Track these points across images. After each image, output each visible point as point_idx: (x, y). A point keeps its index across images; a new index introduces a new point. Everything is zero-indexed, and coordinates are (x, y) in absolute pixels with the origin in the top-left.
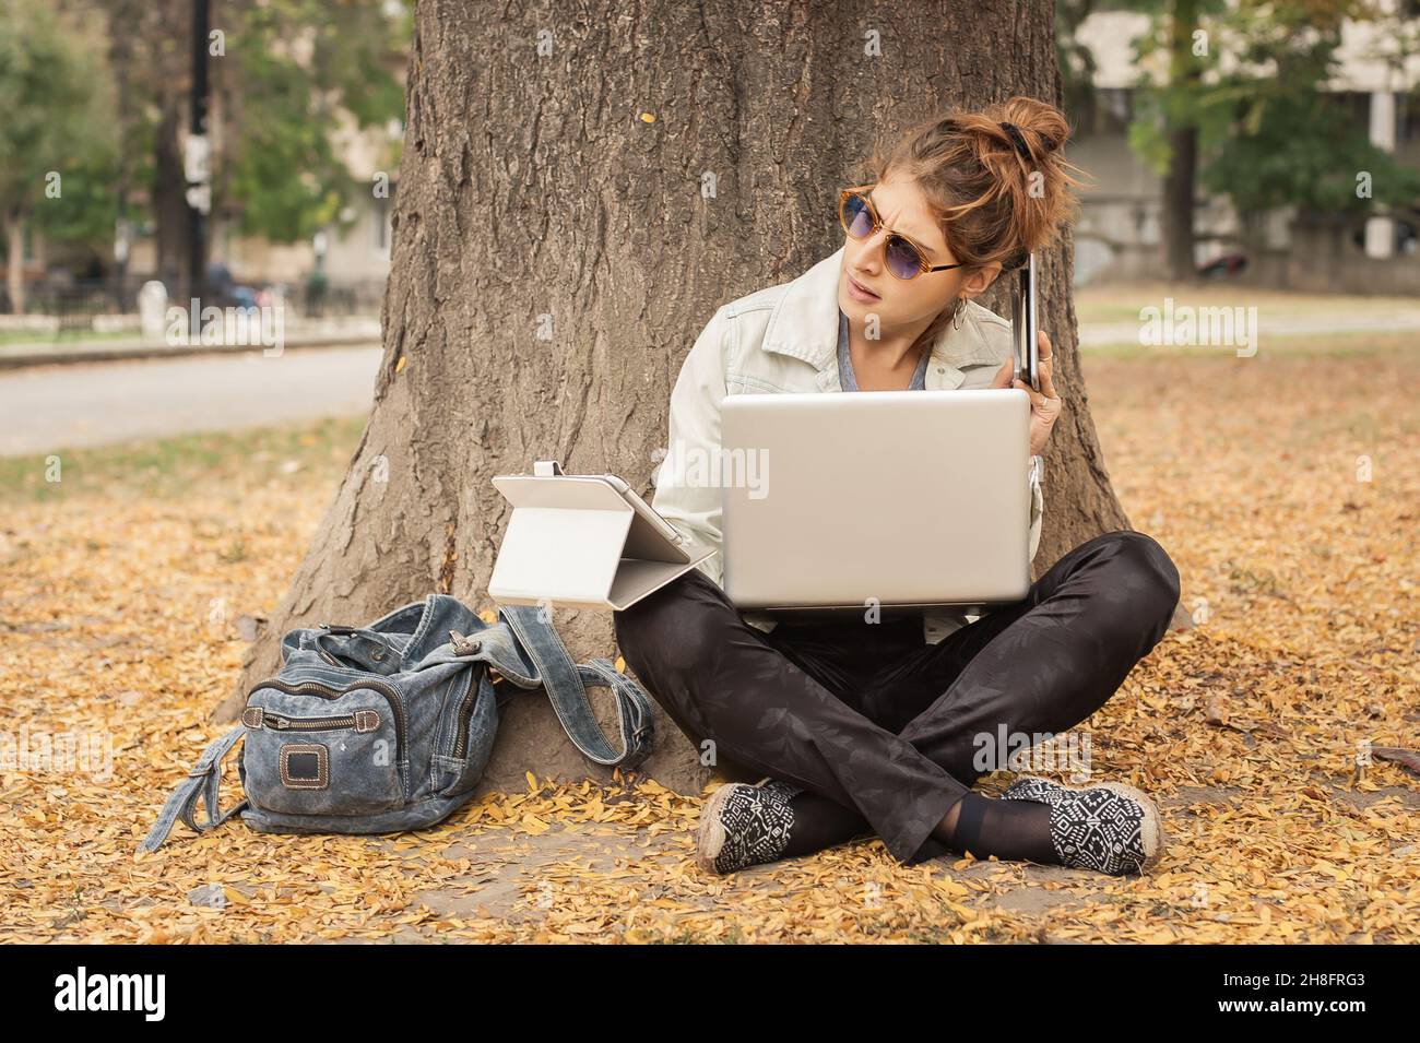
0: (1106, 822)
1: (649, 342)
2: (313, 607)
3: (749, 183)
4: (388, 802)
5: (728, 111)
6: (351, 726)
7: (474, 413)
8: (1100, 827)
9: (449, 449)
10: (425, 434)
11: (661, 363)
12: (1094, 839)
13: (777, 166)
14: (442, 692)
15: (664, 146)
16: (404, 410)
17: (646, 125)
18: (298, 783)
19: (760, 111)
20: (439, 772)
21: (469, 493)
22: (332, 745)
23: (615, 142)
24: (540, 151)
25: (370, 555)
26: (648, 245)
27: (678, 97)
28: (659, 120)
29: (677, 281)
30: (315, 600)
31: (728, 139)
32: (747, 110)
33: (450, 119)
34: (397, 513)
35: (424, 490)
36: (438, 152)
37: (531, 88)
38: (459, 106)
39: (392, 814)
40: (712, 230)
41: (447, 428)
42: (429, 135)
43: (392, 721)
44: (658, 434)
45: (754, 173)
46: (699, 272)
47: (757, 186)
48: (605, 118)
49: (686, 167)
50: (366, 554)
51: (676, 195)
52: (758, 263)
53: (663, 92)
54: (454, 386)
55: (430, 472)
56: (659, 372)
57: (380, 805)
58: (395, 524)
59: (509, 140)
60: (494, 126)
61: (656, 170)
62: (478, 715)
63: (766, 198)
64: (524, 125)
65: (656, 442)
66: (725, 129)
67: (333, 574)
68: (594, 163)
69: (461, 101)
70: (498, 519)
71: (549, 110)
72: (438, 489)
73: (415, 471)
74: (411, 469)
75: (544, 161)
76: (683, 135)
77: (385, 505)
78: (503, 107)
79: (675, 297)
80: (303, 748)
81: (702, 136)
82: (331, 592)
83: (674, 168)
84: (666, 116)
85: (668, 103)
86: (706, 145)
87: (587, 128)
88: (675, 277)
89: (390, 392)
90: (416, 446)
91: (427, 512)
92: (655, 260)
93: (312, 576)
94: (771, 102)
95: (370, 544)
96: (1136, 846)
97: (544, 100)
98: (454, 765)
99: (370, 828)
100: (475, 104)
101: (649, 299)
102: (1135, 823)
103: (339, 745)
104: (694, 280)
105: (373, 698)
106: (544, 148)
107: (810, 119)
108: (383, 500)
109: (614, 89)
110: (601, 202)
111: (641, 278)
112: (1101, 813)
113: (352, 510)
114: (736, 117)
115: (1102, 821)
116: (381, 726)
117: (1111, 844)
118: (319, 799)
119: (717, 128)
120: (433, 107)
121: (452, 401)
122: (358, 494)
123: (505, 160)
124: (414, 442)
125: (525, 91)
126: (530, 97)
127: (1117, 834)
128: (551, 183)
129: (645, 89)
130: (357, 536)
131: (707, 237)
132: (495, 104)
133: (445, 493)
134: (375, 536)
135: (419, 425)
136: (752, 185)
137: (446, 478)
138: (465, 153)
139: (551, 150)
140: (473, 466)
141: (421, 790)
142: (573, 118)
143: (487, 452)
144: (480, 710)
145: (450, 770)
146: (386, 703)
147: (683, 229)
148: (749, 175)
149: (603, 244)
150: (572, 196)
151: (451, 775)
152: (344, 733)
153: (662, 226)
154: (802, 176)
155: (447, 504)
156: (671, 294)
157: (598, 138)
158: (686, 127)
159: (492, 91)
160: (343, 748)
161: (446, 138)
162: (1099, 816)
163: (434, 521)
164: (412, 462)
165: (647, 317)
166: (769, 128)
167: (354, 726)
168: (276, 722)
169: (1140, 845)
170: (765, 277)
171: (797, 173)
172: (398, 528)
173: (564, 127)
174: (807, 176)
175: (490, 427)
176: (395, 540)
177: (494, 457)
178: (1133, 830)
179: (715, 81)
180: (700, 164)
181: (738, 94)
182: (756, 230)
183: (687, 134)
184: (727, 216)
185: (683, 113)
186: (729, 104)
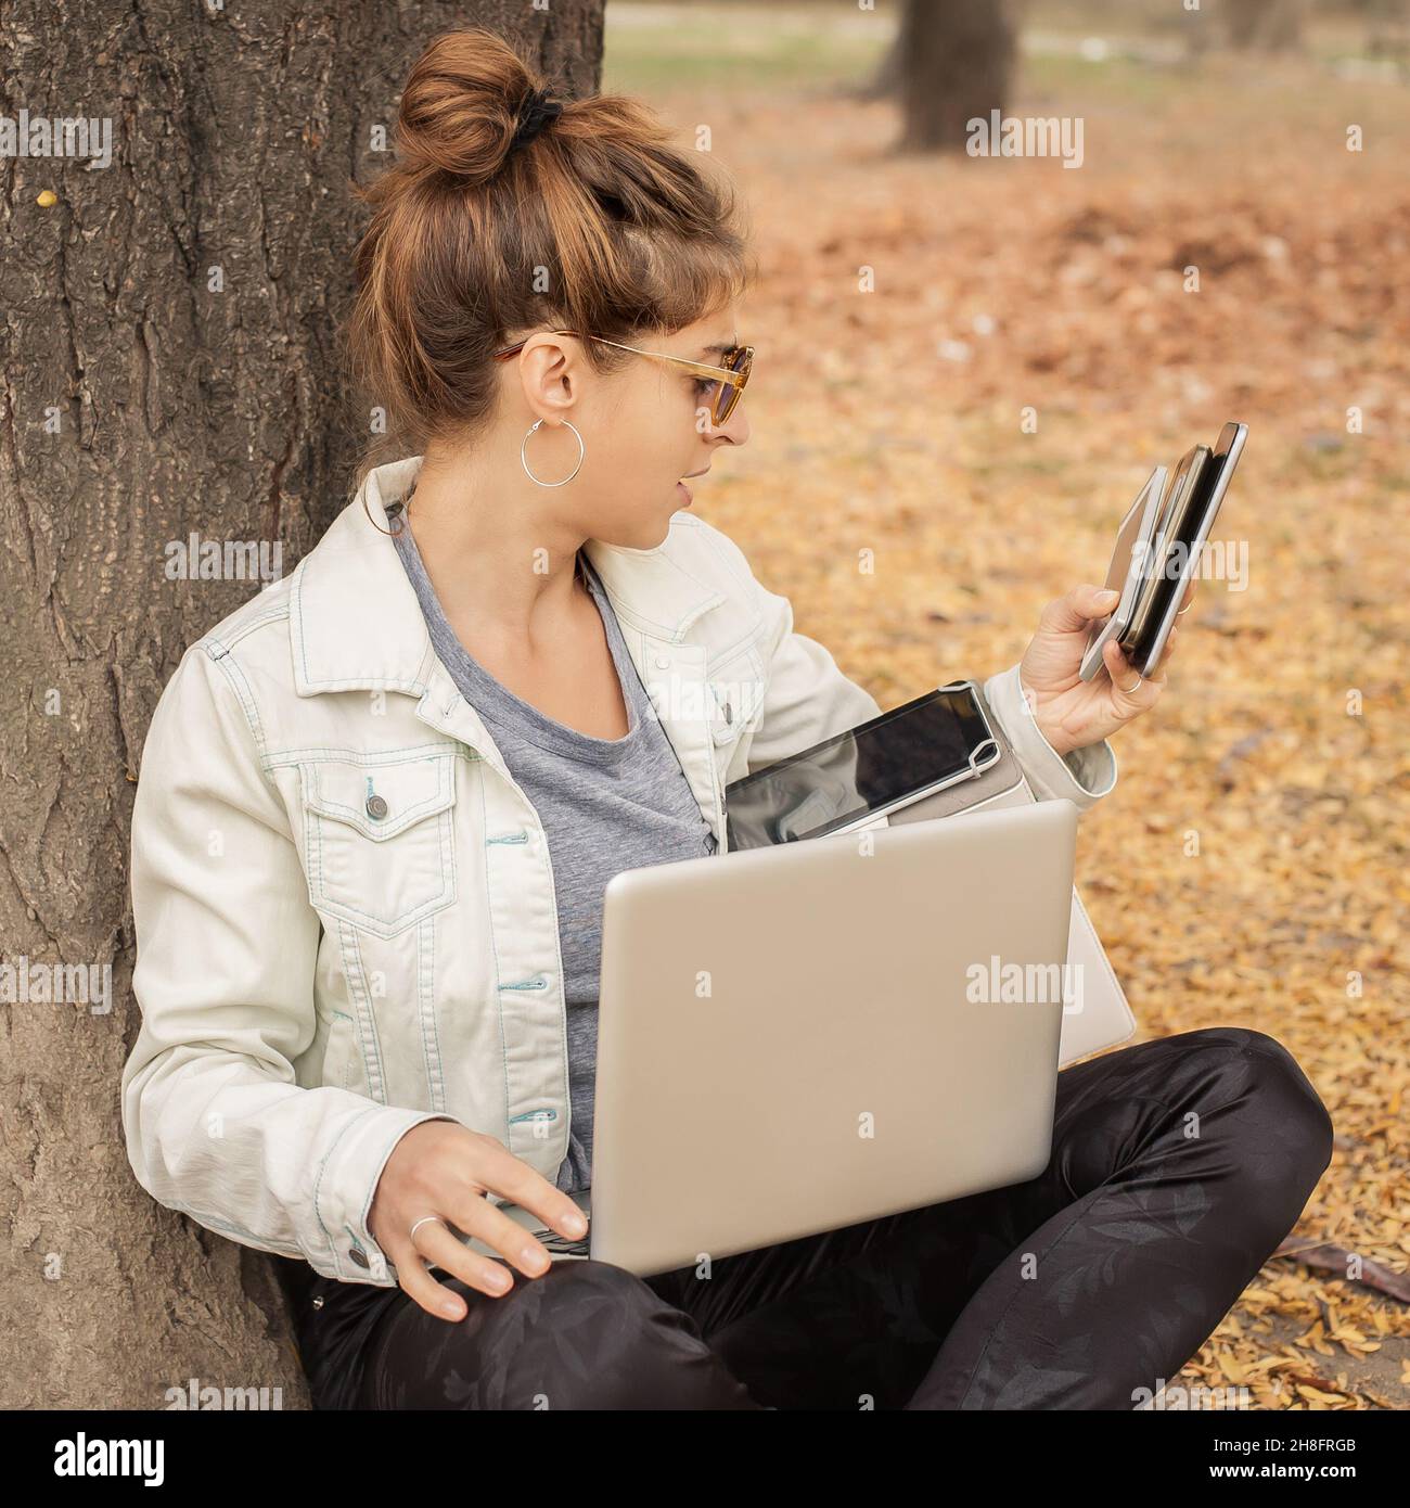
1: (72, 650)
3: (222, 319)
5: (182, 177)
11: (100, 691)
13: (273, 286)
15: (74, 254)
19: (242, 177)
29: (114, 524)
31: (184, 235)
32: (216, 176)
40: (169, 419)
44: (112, 836)
45: (233, 299)
46: (151, 502)
47: (236, 326)
49: (113, 295)
52: (246, 476)
56: (96, 711)
63: (255, 348)
65: (111, 852)
66: (180, 216)
76: (107, 232)
79: (112, 556)
81: (142, 232)
83: (93, 296)
86: (150, 248)
88: (108, 516)
92: (69, 484)
94: (263, 162)
101: (64, 562)
107: (325, 191)
111: (45, 521)
114: (196, 189)
119: (166, 212)
131: (160, 433)
136: (229, 324)
147: (117, 420)
154: (315, 305)
156: (105, 550)
158: (114, 214)
165: (62, 599)
166: (260, 212)
170: (258, 501)
171: (307, 297)
174: (322, 302)
179: (160, 120)
180: (142, 288)
181: (197, 138)
182: (238, 409)
183: (113, 227)
184: (190, 388)
185: (107, 188)
186: (183, 166)
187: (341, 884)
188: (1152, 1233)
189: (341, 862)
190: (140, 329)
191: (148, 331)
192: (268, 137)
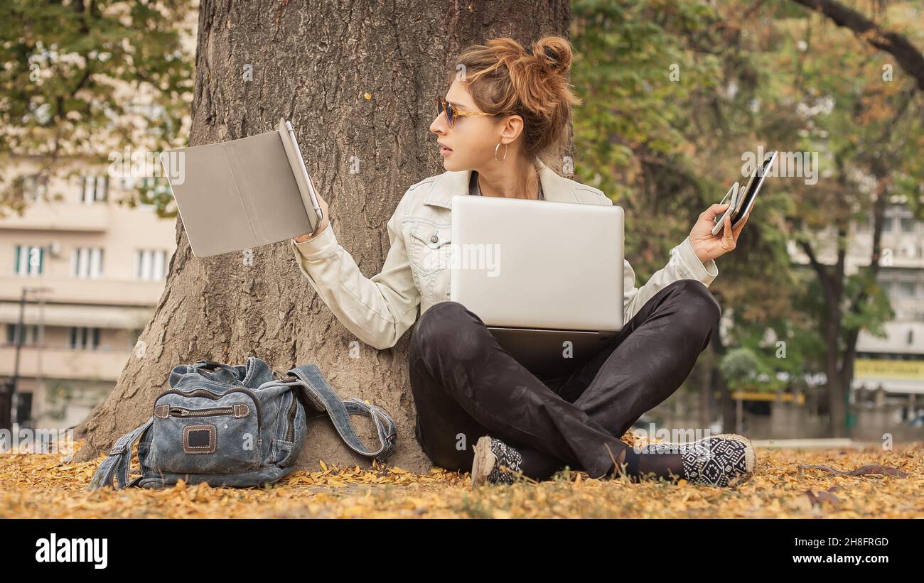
0: (719, 454)
1: (368, 225)
2: (138, 393)
3: (424, 139)
4: (252, 463)
5: (412, 96)
6: (231, 413)
7: (245, 274)
8: (715, 458)
9: (227, 298)
10: (212, 288)
11: (376, 237)
12: (710, 466)
14: (278, 401)
15: (375, 114)
16: (197, 275)
17: (365, 100)
18: (195, 450)
19: (431, 98)
20: (277, 450)
21: (240, 323)
22: (219, 425)
23: (346, 111)
24: (295, 117)
25: (175, 361)
26: (367, 169)
27: (385, 86)
28: (373, 99)
29: (384, 191)
30: (138, 389)
31: (412, 112)
32: (422, 97)
33: (235, 101)
34: (192, 337)
35: (210, 323)
36: (226, 120)
37: (290, 81)
38: (241, 92)
39: (251, 473)
40: (403, 164)
41: (226, 285)
42: (220, 111)
43: (256, 412)
46: (397, 186)
47: (428, 140)
48: (339, 97)
49: (388, 126)
50: (173, 361)
51: (383, 142)
53: (376, 83)
54: (231, 260)
55: (215, 311)
56: (374, 243)
57: (246, 465)
58: (191, 343)
59: (275, 111)
60: (265, 103)
61: (370, 127)
62: (298, 418)
64: (285, 103)
66: (411, 107)
67: (150, 374)
68: (331, 123)
69: (243, 90)
70: (260, 338)
71: (302, 93)
72: (219, 322)
73: (205, 311)
74: (202, 310)
75: (298, 123)
76: (387, 108)
77: (184, 331)
78: (272, 91)
79: (382, 200)
80: (198, 428)
81: (397, 109)
82: (149, 384)
83: (381, 126)
84: (377, 96)
85: (379, 89)
86: (400, 114)
87: (327, 102)
88: (383, 188)
89: (186, 266)
90: (206, 296)
91: (211, 337)
92: (371, 178)
93: (135, 376)
94: (437, 93)
95: (175, 354)
96: (741, 465)
97: (299, 88)
98: (287, 446)
99: (236, 482)
100: (251, 92)
101: (368, 200)
102: (741, 451)
103: (223, 425)
104: (394, 191)
105: (243, 398)
106: (298, 115)
108: (184, 328)
109: (345, 80)
110: (336, 145)
111: (363, 188)
112: (716, 450)
113: (162, 335)
114: (416, 100)
115: (716, 454)
116: (248, 416)
117: (723, 467)
118: (208, 461)
119: (406, 105)
120: (223, 95)
121: (230, 268)
122: (166, 326)
123: (272, 123)
124: (205, 293)
125: (286, 83)
126: (289, 86)
127: (728, 460)
128: (302, 136)
129: (365, 80)
130: (166, 350)
131: (401, 167)
132: (265, 91)
133: (222, 325)
134: (178, 350)
135: (209, 283)
137: (223, 316)
138: (244, 121)
139: (303, 116)
140: (243, 307)
141: (268, 460)
142: (318, 97)
143: (253, 299)
144: (299, 415)
145: (284, 449)
146: (252, 401)
147: (387, 162)
148: (424, 134)
149: (337, 168)
150: (317, 142)
151: (286, 452)
152: (227, 418)
153: (375, 159)
155: (223, 332)
156: (380, 198)
157: (334, 108)
158: (389, 103)
159: (264, 83)
160: (226, 427)
161: (232, 111)
162: (714, 451)
163: (215, 342)
164: (203, 305)
165: (366, 210)
167: (233, 413)
168: (180, 412)
169: (744, 465)
172: (193, 346)
173: (312, 102)
175: (256, 283)
176: (191, 352)
177: (258, 301)
178: (740, 456)
179: (405, 79)
180: (397, 125)
181: (418, 87)
182: (428, 165)
183: (389, 108)
184: (412, 156)
185: (387, 95)
186: (413, 93)
187: (416, 258)
188: (652, 332)
189: (418, 251)
190: (396, 137)
191: (398, 138)
192: (439, 86)
